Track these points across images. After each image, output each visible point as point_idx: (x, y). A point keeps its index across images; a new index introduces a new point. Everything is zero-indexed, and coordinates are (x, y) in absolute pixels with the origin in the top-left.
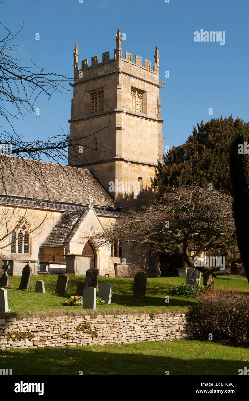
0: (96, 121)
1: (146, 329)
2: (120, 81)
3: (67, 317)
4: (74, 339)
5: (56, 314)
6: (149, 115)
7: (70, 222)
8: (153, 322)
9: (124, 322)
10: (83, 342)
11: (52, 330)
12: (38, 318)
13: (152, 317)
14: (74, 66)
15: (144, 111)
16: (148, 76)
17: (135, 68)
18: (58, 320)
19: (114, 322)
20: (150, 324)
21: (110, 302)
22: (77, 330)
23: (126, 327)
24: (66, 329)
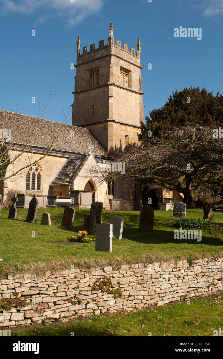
0: (93, 92)
1: (184, 281)
2: (112, 62)
3: (78, 270)
4: (88, 303)
5: (62, 267)
6: (134, 89)
7: (74, 165)
8: (192, 270)
9: (157, 273)
10: (101, 307)
11: (55, 291)
12: (32, 275)
13: (190, 264)
14: (77, 52)
15: (130, 85)
16: (133, 59)
17: (124, 53)
18: (65, 275)
19: (144, 273)
20: (189, 274)
21: (120, 238)
22: (94, 289)
23: (160, 279)
24: (76, 289)
